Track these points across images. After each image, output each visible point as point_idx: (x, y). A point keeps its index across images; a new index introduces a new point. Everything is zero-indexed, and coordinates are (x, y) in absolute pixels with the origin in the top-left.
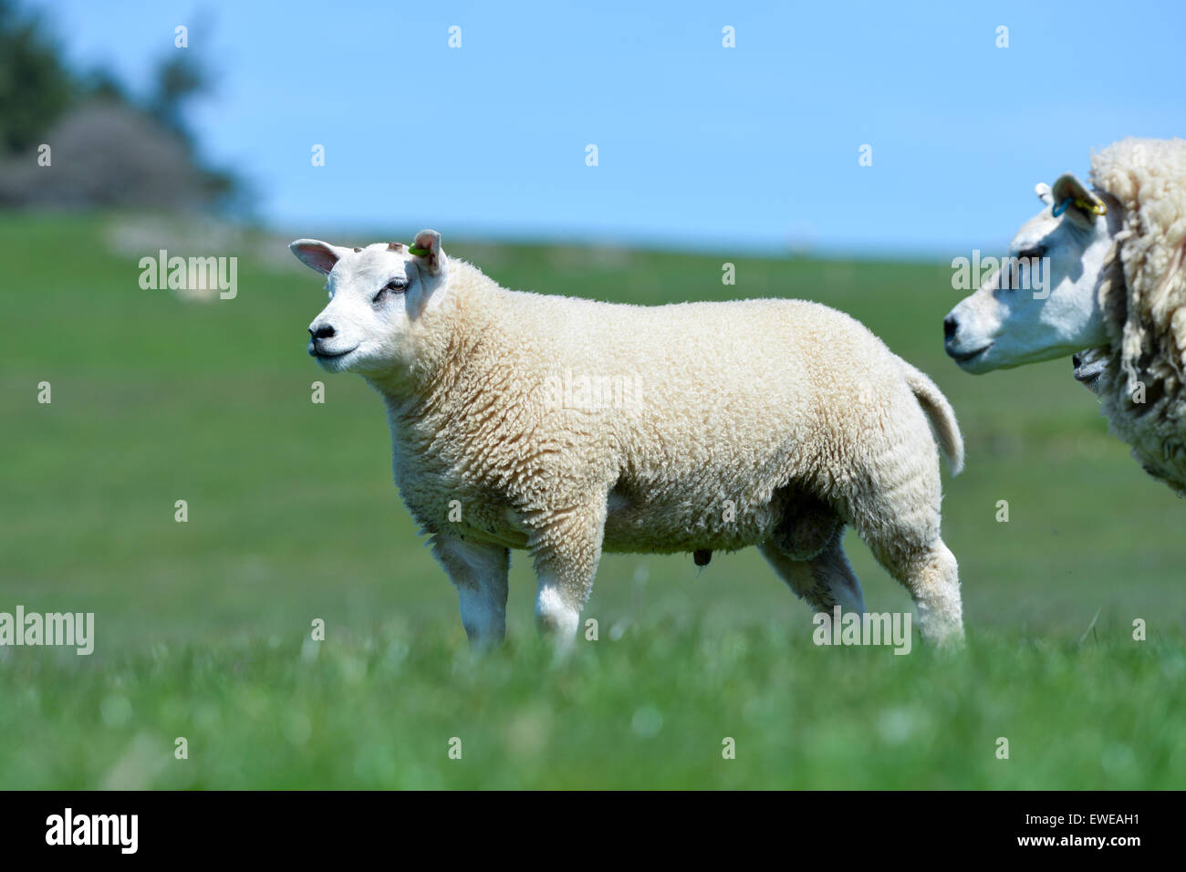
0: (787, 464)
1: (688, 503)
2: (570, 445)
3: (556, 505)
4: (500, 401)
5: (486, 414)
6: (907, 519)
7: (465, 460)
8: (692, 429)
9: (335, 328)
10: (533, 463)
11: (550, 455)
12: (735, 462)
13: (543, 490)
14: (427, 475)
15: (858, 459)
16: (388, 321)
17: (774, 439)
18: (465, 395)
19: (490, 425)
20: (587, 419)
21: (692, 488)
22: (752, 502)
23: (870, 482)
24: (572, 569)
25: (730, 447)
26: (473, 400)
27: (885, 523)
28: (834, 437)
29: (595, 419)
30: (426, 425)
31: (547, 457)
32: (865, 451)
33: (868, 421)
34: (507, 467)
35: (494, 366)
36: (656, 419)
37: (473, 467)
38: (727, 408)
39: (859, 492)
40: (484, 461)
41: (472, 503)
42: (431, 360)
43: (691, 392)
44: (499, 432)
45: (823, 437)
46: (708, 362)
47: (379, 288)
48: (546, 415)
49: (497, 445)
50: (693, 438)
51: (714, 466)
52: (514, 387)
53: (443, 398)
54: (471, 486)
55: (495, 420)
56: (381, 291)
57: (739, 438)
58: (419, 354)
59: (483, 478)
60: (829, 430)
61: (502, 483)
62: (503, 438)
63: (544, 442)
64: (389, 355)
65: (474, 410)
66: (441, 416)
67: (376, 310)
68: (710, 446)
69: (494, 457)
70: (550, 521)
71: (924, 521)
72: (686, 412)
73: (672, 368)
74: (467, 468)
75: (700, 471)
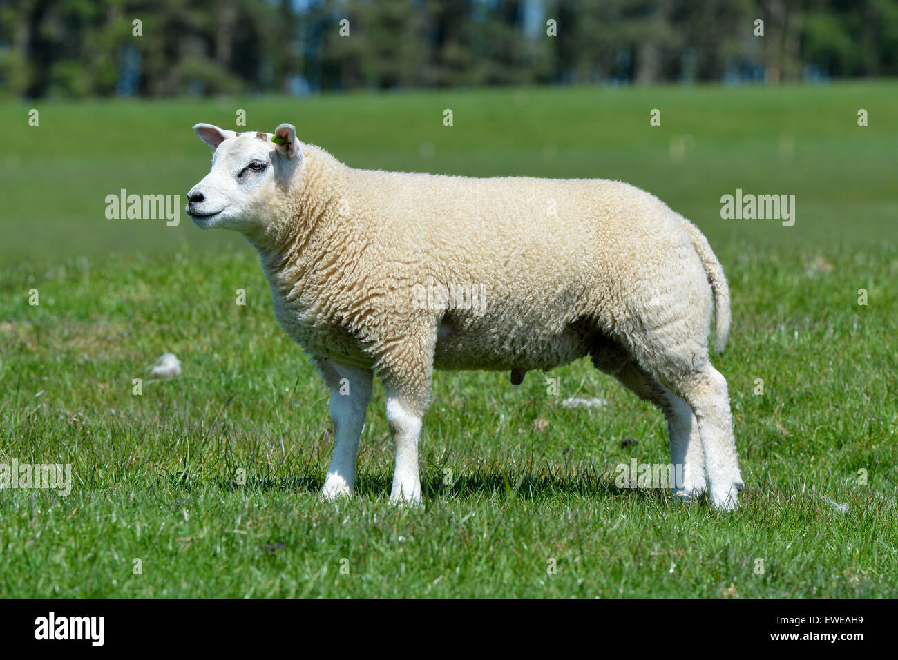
0: (576, 304)
1: (494, 330)
2: (392, 289)
3: (386, 336)
4: (339, 260)
5: (329, 270)
6: (675, 351)
7: (317, 304)
8: (495, 270)
9: (205, 195)
10: (365, 305)
11: (378, 298)
12: (529, 298)
13: (375, 326)
14: (290, 311)
15: (630, 304)
16: (249, 192)
17: (560, 282)
18: (315, 253)
19: (333, 278)
20: (407, 267)
21: (497, 318)
22: (545, 332)
23: (641, 322)
24: (407, 384)
25: (525, 286)
26: (321, 257)
27: (657, 354)
28: (613, 285)
29: (415, 266)
30: (285, 274)
31: (374, 300)
32: (635, 298)
33: (640, 274)
34: (346, 309)
35: (334, 233)
36: (468, 262)
37: (324, 309)
38: (523, 255)
39: (634, 329)
40: (330, 306)
41: (327, 336)
42: (283, 224)
43: (497, 241)
44: (340, 283)
45: (605, 284)
46: (512, 220)
47: (242, 167)
48: (374, 268)
49: (339, 293)
50: (496, 278)
51: (512, 300)
52: (350, 248)
53: (296, 254)
54: (324, 324)
55: (337, 274)
56: (244, 170)
57: (532, 279)
58: (275, 219)
59: (331, 318)
60: (609, 280)
61: (344, 322)
62: (342, 288)
63: (372, 288)
64: (249, 218)
65: (320, 267)
66: (296, 268)
67: (240, 183)
68: (510, 284)
69: (338, 302)
70: (383, 348)
71: (689, 352)
72: (492, 256)
73: (483, 222)
74: (319, 310)
75: (502, 304)
